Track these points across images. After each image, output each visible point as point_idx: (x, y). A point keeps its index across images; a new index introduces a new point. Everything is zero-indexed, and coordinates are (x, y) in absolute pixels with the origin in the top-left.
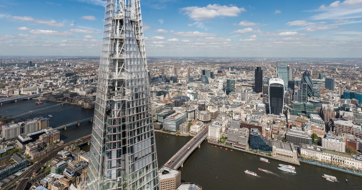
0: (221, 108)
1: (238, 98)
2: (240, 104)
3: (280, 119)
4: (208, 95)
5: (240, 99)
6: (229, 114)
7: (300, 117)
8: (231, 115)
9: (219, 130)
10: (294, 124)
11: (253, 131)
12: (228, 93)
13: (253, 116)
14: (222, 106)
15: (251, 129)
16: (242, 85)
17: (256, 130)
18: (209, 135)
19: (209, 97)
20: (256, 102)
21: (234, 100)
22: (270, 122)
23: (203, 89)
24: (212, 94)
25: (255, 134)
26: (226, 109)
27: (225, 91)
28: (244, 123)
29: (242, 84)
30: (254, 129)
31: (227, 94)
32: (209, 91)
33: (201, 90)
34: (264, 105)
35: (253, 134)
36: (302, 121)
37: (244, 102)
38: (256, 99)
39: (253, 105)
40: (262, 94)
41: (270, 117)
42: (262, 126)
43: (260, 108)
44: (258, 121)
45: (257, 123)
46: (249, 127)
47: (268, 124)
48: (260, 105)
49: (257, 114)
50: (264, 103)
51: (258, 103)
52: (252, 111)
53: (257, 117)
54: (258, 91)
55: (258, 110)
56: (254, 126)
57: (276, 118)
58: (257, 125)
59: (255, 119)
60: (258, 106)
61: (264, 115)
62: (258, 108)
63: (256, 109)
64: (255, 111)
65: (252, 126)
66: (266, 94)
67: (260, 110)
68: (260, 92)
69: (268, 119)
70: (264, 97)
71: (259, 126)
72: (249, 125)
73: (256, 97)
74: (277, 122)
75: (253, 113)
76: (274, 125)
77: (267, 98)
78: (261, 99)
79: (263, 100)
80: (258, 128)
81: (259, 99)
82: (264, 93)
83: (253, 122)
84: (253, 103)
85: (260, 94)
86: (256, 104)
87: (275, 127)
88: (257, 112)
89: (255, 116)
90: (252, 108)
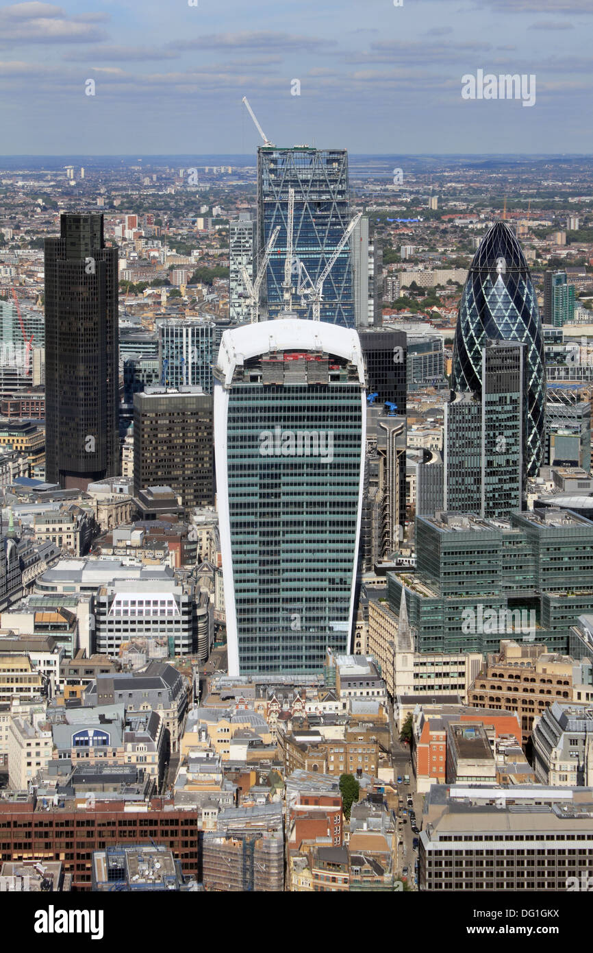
3: (331, 707)
7: (503, 658)
10: (470, 736)
11: (117, 874)
13: (84, 718)
15: (100, 856)
17: (152, 866)
20: (92, 577)
22: (258, 753)
28: (14, 815)
30: (123, 855)
36: (520, 695)
38: (72, 546)
39: (69, 609)
40: (121, 490)
41: (241, 702)
42: (188, 807)
43: (133, 626)
44: (133, 767)
45: (136, 786)
46: (68, 840)
47: (235, 781)
48: (138, 597)
49: (116, 696)
50: (169, 573)
51: (110, 584)
52: (58, 679)
53: (128, 728)
54: (82, 469)
55: (111, 650)
56: (120, 823)
57: (297, 706)
58: (144, 809)
59: (110, 749)
60: (114, 607)
61: (183, 691)
62: (118, 634)
63: (95, 647)
64: (89, 672)
65: (90, 823)
66: (163, 490)
67: (135, 648)
68: (97, 476)
69: (234, 727)
70: (152, 517)
71: (168, 808)
72: (67, 823)
73: (71, 526)
74: (315, 745)
75: (73, 693)
76: (297, 772)
77: (181, 523)
78: (128, 543)
79: (146, 544)
80: (153, 834)
81: (111, 538)
82: (140, 480)
83: (91, 779)
84: (60, 591)
85: (102, 491)
86: (95, 594)
87: (313, 793)
88: (113, 675)
89: (107, 717)
90: (60, 644)
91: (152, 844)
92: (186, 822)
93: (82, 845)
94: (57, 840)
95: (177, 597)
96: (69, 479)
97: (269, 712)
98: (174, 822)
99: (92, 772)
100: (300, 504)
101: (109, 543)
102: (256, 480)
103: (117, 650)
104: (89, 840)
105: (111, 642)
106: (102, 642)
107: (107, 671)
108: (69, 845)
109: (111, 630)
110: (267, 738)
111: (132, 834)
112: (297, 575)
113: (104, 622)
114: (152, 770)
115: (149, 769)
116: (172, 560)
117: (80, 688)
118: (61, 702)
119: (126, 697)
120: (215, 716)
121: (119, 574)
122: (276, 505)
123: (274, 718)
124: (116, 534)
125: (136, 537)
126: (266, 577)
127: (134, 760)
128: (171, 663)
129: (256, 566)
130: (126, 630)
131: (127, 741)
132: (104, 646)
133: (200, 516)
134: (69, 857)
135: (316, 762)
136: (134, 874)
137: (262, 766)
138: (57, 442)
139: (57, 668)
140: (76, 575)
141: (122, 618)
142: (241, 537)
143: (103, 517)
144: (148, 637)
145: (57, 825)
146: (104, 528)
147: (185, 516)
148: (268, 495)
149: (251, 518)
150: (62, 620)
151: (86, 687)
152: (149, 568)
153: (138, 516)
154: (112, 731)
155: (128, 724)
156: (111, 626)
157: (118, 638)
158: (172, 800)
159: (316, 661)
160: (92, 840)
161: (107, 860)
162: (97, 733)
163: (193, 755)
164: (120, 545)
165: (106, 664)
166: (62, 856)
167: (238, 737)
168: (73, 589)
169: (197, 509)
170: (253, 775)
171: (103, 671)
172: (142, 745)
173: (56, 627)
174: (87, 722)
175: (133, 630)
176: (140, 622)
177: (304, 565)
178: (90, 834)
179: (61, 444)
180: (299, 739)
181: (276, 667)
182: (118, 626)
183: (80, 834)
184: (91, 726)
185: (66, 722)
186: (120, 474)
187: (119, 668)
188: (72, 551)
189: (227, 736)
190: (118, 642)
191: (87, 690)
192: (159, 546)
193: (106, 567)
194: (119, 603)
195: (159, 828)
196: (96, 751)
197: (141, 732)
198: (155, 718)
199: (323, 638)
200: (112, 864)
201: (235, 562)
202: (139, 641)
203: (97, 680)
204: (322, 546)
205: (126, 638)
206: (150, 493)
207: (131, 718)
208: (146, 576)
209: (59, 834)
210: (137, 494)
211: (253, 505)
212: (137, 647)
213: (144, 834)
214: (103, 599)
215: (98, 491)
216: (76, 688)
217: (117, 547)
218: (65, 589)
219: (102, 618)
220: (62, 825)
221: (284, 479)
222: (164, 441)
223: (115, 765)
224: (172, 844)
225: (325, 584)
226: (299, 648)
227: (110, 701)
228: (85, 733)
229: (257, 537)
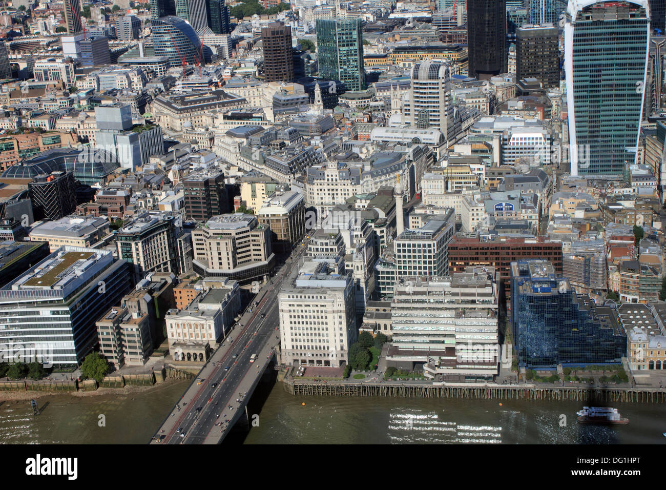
0: (315, 187)
1: (395, 118)
2: (415, 146)
3: (627, 191)
4: (222, 126)
5: (408, 119)
6: (369, 208)
8: (382, 215)
9: (343, 308)
11: (524, 273)
12: (330, 102)
13: (500, 197)
14: (321, 175)
15: (514, 264)
16: (398, 50)
17: (542, 269)
18: (287, 344)
19: (230, 134)
20: (499, 126)
21: (378, 133)
22: (590, 214)
23: (182, 98)
24: (248, 116)
25: (543, 290)
26: (350, 188)
27: (317, 92)
28: (470, 244)
29: (392, 45)
30: (526, 264)
31: (325, 107)
32: (223, 104)
33: (175, 100)
34: (540, 135)
35: (536, 290)
37: (431, 136)
38: (485, 110)
39: (488, 142)
40: (508, 80)
41: (580, 188)
42: (557, 241)
43: (521, 151)
44: (526, 221)
45: (527, 230)
46: (496, 256)
47: (578, 228)
48: (523, 135)
49: (515, 186)
50: (539, 123)
51: (509, 129)
52: (484, 177)
53: (522, 202)
54: (488, 70)
55: (510, 163)
56: (523, 249)
57: (609, 191)
58: (535, 242)
59: (513, 212)
60: (511, 141)
61: (549, 183)
62: (514, 155)
63: (502, 161)
64: (500, 174)
65: (508, 248)
66: (532, 80)
67: (523, 162)
68: (496, 73)
69: (577, 201)
70: (527, 94)
71: (546, 241)
72: (496, 248)
73: (485, 99)
74: (620, 210)
75: (492, 185)
76: (611, 224)
77: (542, 97)
78: (516, 108)
79: (526, 108)
80: (540, 254)
81: (506, 106)
82: (520, 74)
83: (505, 227)
84: (483, 133)
85: (498, 81)
86: (501, 134)
87: (619, 234)
88: (512, 175)
89: (511, 196)
90: (485, 160)
91: (539, 259)
92: (556, 248)
93: (503, 259)
94: (491, 256)
95: (544, 135)
96: (481, 75)
97: (594, 194)
98: (550, 248)
99: (505, 223)
100: (611, 86)
101: (505, 108)
102: (588, 73)
103: (513, 163)
104: (507, 256)
105: (510, 159)
106: (505, 159)
107: (509, 174)
108: (497, 259)
109: (510, 153)
110: (595, 207)
111: (529, 254)
112: (609, 123)
113: (506, 149)
114: (535, 222)
115: (533, 222)
116: (539, 116)
117: (496, 182)
118: (487, 189)
119: (520, 186)
120: (567, 196)
121: (513, 124)
122: (598, 86)
123: (597, 197)
124: (510, 103)
125: (520, 104)
126: (592, 124)
127: (526, 218)
128: (542, 169)
129: (587, 119)
130: (518, 153)
131: (522, 208)
132: (507, 161)
133: (552, 93)
134: (497, 264)
135: (620, 219)
136: (533, 273)
137: (592, 221)
138: (474, 56)
139: (483, 172)
140: (491, 125)
141: (516, 146)
142: (579, 104)
143: (499, 94)
144: (529, 156)
145: (491, 249)
146: (500, 100)
147: (544, 93)
148: (594, 81)
149: (585, 94)
150: (485, 148)
151: (499, 181)
152: (529, 121)
153: (519, 94)
154: (514, 203)
155: (523, 200)
156: (510, 151)
157: (514, 157)
158: (549, 238)
159: (619, 168)
160: (509, 256)
161: (518, 266)
162: (507, 204)
163: (556, 215)
164: (512, 109)
165: (508, 170)
166: (494, 264)
167: (580, 206)
168: (489, 132)
169: (550, 89)
170: (588, 226)
171: (507, 174)
172: (530, 210)
173: (482, 152)
174: (502, 199)
175: (521, 153)
176: (525, 149)
177: (613, 118)
178: (508, 254)
179: (477, 56)
180: (611, 207)
181: (597, 171)
182: (514, 151)
183: (503, 254)
184: (504, 201)
185: (491, 199)
186: (507, 72)
187: (515, 171)
188: (486, 113)
189: (573, 206)
190: (513, 159)
191: (500, 183)
192: (532, 109)
193: (505, 120)
194: (514, 139)
195: (542, 251)
196: (507, 213)
197: (529, 204)
198: (536, 197)
199: (622, 156)
200: (521, 268)
201: (576, 117)
202: (525, 158)
203: (505, 178)
204: (623, 107)
205: (518, 157)
206: (525, 81)
207: (523, 197)
208: (528, 125)
209: (492, 254)
210: (518, 82)
211: (586, 87)
212: (524, 161)
213: (535, 254)
214: (506, 137)
215: (497, 81)
216: (494, 182)
217: (510, 110)
218: (485, 132)
219: (505, 147)
220: (493, 249)
221: (603, 72)
222: (532, 54)
223: (517, 220)
224: (549, 259)
225: (624, 127)
226: (609, 161)
227: (512, 189)
228: (501, 205)
229: (588, 103)
